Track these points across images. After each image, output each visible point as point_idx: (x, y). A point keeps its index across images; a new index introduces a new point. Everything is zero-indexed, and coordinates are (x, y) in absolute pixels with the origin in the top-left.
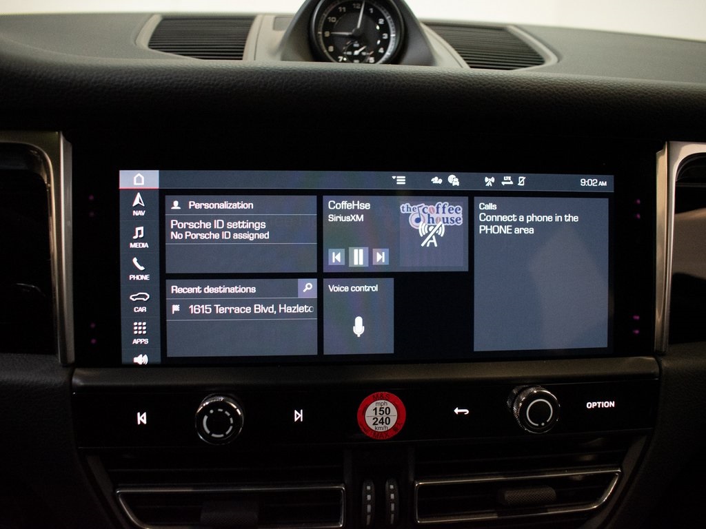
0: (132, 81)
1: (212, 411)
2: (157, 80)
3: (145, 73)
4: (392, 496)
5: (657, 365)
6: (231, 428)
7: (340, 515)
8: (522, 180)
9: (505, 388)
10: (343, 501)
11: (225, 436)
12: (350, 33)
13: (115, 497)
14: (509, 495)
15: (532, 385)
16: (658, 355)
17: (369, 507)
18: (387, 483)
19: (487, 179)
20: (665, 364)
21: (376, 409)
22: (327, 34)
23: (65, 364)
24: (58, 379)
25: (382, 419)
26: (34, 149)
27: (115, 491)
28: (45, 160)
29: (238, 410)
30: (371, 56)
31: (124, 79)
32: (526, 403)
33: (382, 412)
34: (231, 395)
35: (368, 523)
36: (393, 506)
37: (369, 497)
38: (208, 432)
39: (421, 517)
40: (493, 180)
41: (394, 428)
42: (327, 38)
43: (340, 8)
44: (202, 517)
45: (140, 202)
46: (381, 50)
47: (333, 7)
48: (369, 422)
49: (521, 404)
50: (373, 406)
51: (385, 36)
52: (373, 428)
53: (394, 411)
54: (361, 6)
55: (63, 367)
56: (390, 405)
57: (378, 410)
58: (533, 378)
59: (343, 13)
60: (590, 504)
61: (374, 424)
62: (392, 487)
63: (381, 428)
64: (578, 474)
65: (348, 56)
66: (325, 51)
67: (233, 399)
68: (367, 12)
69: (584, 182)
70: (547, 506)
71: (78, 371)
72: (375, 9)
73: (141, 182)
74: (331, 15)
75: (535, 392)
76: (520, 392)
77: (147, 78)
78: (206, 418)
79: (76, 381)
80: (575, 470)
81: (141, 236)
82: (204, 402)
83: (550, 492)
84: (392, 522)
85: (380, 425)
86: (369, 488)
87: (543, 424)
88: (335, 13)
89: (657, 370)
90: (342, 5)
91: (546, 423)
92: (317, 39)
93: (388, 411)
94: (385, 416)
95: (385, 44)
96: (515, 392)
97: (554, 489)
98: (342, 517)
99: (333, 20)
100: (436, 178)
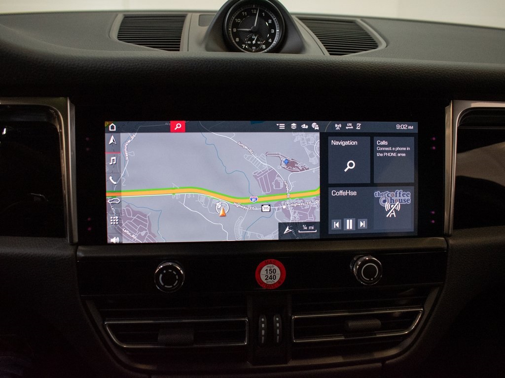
0: (114, 67)
1: (165, 272)
2: (129, 66)
3: (123, 61)
4: (278, 325)
5: (445, 242)
6: (177, 282)
7: (245, 337)
8: (359, 126)
9: (349, 257)
10: (247, 328)
11: (173, 287)
12: (250, 30)
13: (104, 327)
14: (352, 324)
15: (366, 255)
16: (447, 236)
17: (263, 332)
18: (275, 316)
19: (336, 125)
20: (451, 242)
21: (267, 270)
22: (235, 30)
23: (72, 243)
24: (68, 252)
25: (271, 276)
26: (52, 109)
27: (104, 323)
28: (59, 117)
29: (181, 271)
30: (263, 44)
31: (109, 66)
32: (361, 266)
33: (271, 272)
34: (176, 261)
35: (263, 342)
36: (278, 331)
37: (263, 325)
38: (163, 284)
39: (296, 338)
40: (340, 126)
41: (278, 282)
42: (235, 32)
43: (243, 13)
44: (159, 338)
45: (114, 141)
46: (270, 40)
47: (238, 13)
48: (263, 278)
49: (358, 266)
50: (265, 268)
51: (273, 31)
52: (265, 282)
53: (278, 271)
54: (257, 12)
55: (71, 245)
56: (276, 267)
57: (268, 270)
58: (366, 250)
59: (245, 16)
60: (403, 330)
61: (266, 279)
62: (277, 319)
63: (270, 282)
64: (397, 312)
65: (249, 45)
66: (234, 41)
67: (178, 264)
68: (260, 15)
69: (398, 127)
70: (376, 332)
71: (80, 248)
72: (266, 14)
73: (114, 129)
74: (237, 17)
75: (367, 259)
76: (358, 259)
77: (123, 64)
78: (161, 275)
79: (80, 254)
80: (395, 309)
81: (114, 163)
82: (160, 266)
83: (378, 322)
84: (278, 342)
85: (270, 280)
86: (263, 320)
87: (372, 279)
88: (240, 16)
89: (445, 246)
90: (244, 11)
91: (374, 279)
92: (229, 34)
93: (274, 271)
94: (273, 274)
95: (273, 36)
96: (355, 259)
97: (381, 321)
98: (247, 338)
99: (239, 21)
100: (304, 125)
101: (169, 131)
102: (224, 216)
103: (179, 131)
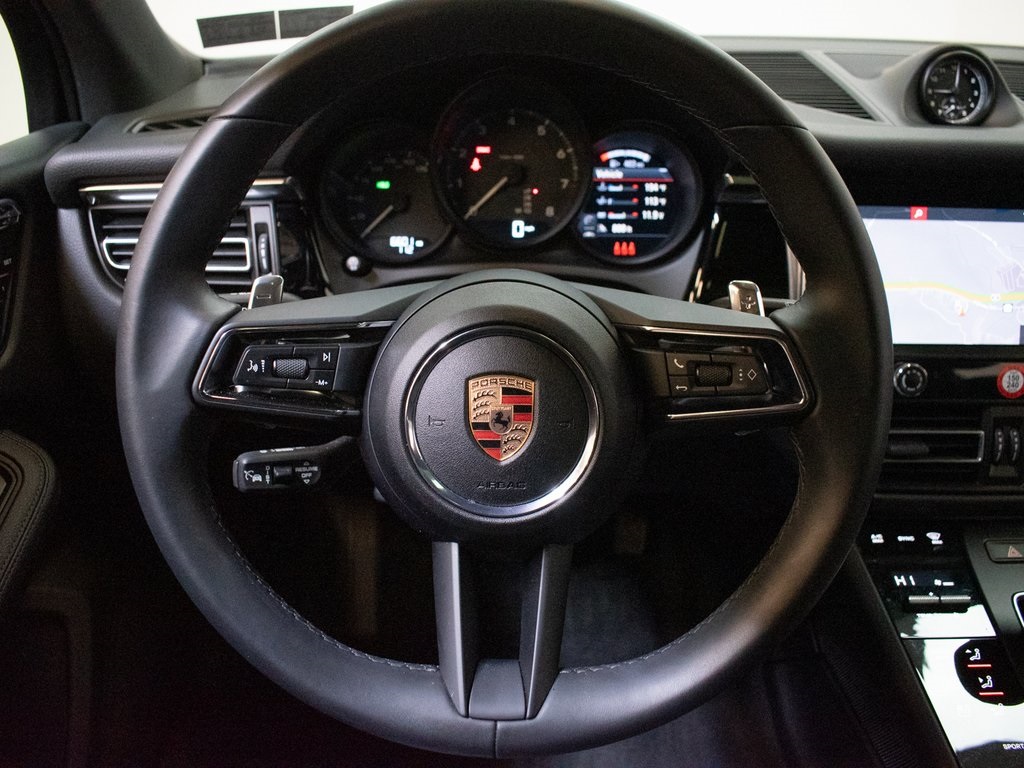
1: (909, 373)
6: (920, 384)
7: (980, 452)
10: (982, 443)
11: (916, 390)
12: (949, 91)
17: (1000, 447)
18: (1012, 430)
21: (1010, 376)
25: (1013, 383)
29: (925, 373)
30: (965, 109)
33: (1013, 379)
35: (998, 458)
36: (1016, 447)
37: (1000, 440)
38: (906, 386)
41: (1021, 390)
42: (930, 94)
43: (940, 69)
46: (972, 105)
48: (1005, 385)
50: (1008, 373)
51: (976, 93)
52: (1007, 389)
53: (1021, 378)
56: (1019, 373)
61: (1008, 387)
62: (1015, 434)
63: (1013, 390)
66: (931, 106)
68: (962, 73)
72: (969, 71)
78: (904, 377)
85: (1012, 388)
86: (1000, 433)
93: (1017, 378)
94: (1015, 381)
95: (976, 100)
98: (981, 454)
99: (935, 79)
101: (909, 218)
102: (962, 314)
103: (919, 218)
